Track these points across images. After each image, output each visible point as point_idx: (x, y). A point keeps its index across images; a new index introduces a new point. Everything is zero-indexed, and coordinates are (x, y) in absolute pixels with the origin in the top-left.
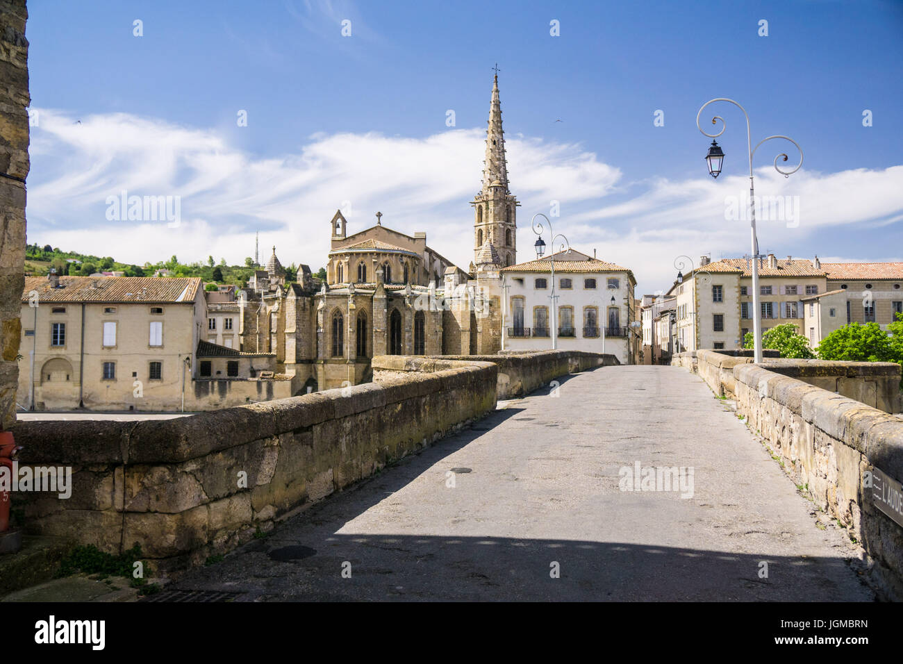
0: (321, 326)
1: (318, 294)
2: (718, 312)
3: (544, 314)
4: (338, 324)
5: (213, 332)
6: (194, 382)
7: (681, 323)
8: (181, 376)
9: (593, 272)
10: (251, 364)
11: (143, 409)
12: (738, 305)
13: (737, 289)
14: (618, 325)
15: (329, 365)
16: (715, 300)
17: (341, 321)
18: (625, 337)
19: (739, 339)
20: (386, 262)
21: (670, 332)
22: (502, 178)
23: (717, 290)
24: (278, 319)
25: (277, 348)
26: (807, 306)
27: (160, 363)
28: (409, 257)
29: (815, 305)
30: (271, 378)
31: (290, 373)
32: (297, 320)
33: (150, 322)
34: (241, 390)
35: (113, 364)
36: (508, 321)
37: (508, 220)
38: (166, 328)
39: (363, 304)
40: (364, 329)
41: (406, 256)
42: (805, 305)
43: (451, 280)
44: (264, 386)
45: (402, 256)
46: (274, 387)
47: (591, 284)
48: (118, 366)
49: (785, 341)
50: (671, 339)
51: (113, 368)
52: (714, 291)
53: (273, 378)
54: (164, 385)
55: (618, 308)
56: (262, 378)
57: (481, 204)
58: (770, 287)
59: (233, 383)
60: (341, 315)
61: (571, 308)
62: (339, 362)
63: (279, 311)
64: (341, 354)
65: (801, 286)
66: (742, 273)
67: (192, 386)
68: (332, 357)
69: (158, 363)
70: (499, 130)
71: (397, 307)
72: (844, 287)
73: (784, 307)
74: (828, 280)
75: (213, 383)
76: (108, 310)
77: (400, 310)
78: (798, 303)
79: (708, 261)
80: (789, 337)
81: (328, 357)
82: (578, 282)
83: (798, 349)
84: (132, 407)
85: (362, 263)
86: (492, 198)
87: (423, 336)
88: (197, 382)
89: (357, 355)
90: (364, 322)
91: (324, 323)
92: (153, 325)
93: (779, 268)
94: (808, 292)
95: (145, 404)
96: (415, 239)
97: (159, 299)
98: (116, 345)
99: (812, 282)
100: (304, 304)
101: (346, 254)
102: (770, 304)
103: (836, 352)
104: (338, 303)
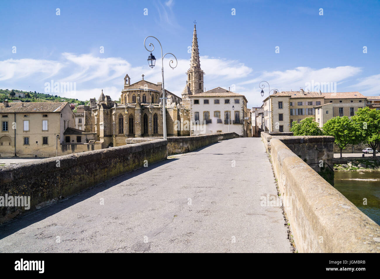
0: (114, 121)
1: (113, 108)
2: (281, 113)
3: (207, 115)
4: (121, 120)
5: (81, 124)
6: (61, 145)
7: (266, 118)
8: (56, 143)
9: (229, 97)
10: (86, 137)
11: (41, 156)
12: (289, 110)
13: (288, 103)
14: (239, 119)
15: (118, 137)
16: (279, 108)
17: (123, 119)
18: (242, 124)
19: (289, 124)
20: (144, 94)
21: (262, 121)
22: (198, 64)
23: (280, 104)
24: (97, 118)
25: (97, 131)
26: (317, 110)
27: (47, 138)
28: (154, 92)
29: (320, 109)
30: (93, 143)
31: (102, 141)
32: (104, 119)
33: (42, 120)
34: (81, 148)
35: (28, 138)
36: (192, 118)
37: (200, 79)
38: (49, 123)
39: (131, 112)
40: (132, 122)
41: (152, 92)
42: (316, 110)
43: (169, 101)
44: (90, 146)
45: (151, 92)
46: (94, 147)
47: (227, 102)
48: (30, 139)
49: (309, 124)
50: (262, 124)
51: (28, 140)
52: (279, 104)
53: (94, 143)
54: (49, 147)
55: (239, 112)
56: (89, 143)
57: (190, 73)
58: (302, 102)
59: (78, 146)
60: (122, 116)
61: (219, 112)
62: (122, 136)
63: (98, 115)
64: (123, 132)
65: (314, 102)
66: (290, 96)
67: (60, 147)
68: (119, 134)
69: (46, 137)
70: (196, 45)
71: (146, 113)
72: (331, 102)
73: (307, 110)
74: (325, 99)
75: (69, 146)
76: (25, 116)
77: (147, 114)
78: (313, 109)
79: (276, 92)
80: (311, 123)
81: (117, 134)
82: (222, 101)
83: (315, 128)
84: (36, 156)
85: (134, 95)
86: (194, 71)
87: (157, 124)
88: (62, 145)
89: (129, 133)
90: (132, 119)
91: (115, 120)
92: (44, 122)
93: (305, 95)
94: (317, 105)
95: (41, 154)
96: (157, 85)
97: (46, 111)
98: (29, 130)
99: (318, 100)
100: (107, 112)
101: (128, 91)
102: (302, 109)
103: (330, 129)
104: (121, 111)
